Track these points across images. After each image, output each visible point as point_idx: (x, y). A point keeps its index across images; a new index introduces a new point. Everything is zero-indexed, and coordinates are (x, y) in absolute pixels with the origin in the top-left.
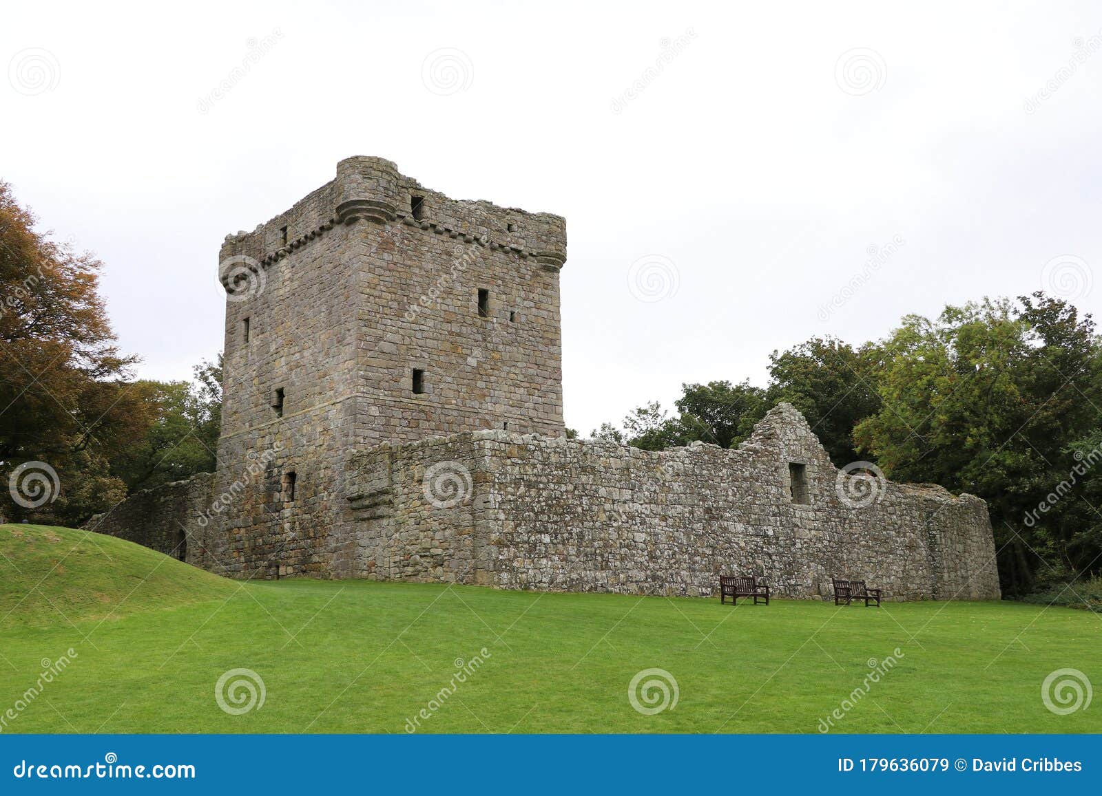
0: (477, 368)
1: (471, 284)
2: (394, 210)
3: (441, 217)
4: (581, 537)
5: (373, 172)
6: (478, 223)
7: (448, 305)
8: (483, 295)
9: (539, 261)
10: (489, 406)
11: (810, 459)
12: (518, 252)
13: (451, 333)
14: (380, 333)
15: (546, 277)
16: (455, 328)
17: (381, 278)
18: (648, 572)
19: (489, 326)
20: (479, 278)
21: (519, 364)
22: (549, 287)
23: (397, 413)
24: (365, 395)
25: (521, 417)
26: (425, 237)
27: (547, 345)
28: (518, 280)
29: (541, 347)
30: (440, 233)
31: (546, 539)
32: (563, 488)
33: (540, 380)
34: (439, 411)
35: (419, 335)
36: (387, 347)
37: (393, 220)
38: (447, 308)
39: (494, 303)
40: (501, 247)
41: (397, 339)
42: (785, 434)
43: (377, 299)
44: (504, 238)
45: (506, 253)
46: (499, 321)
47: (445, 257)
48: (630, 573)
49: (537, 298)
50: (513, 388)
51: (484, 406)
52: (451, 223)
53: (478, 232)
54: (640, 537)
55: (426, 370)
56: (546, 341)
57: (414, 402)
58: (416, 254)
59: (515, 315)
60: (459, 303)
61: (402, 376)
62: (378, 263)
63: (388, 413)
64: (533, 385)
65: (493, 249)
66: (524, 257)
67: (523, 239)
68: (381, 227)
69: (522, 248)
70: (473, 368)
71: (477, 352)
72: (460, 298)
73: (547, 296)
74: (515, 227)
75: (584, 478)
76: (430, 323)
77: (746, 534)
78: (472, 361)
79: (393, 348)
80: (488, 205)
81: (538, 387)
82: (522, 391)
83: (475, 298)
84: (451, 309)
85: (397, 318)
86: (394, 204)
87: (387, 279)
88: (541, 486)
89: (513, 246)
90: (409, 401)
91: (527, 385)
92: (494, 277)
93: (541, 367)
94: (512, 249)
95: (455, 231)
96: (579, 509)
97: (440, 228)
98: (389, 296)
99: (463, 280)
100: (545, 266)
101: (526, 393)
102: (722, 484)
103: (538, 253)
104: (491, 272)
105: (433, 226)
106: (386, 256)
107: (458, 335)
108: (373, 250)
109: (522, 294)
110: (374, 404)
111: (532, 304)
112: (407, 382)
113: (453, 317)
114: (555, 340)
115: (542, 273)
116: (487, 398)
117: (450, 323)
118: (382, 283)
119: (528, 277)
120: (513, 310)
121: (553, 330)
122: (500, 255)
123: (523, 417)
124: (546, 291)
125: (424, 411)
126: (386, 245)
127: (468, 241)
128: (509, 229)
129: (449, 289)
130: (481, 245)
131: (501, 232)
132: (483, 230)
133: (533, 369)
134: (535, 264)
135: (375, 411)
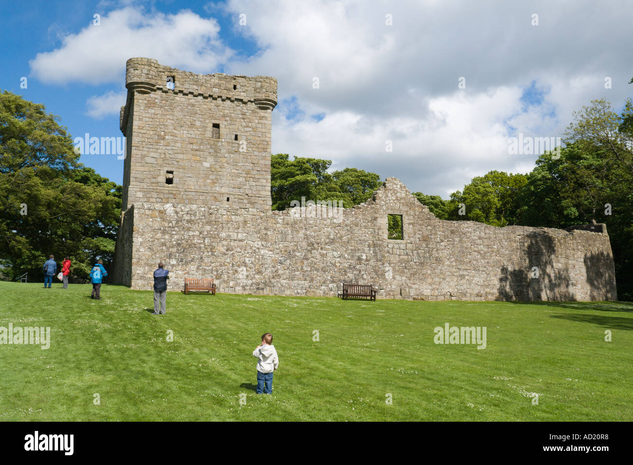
0: (211, 168)
1: (207, 121)
2: (154, 86)
3: (186, 86)
5: (139, 66)
6: (212, 87)
7: (191, 134)
8: (216, 127)
9: (256, 104)
10: (217, 189)
11: (407, 211)
12: (241, 100)
13: (192, 150)
14: (145, 153)
15: (262, 113)
16: (195, 147)
17: (147, 123)
18: (254, 281)
19: (220, 144)
20: (213, 117)
21: (239, 164)
22: (264, 118)
23: (155, 195)
24: (135, 187)
25: (239, 194)
26: (177, 98)
27: (260, 152)
28: (241, 116)
29: (256, 153)
30: (187, 95)
31: (174, 262)
32: (191, 233)
33: (255, 172)
34: (182, 193)
35: (171, 152)
36: (148, 160)
37: (155, 91)
38: (189, 136)
40: (228, 99)
41: (156, 155)
42: (387, 196)
43: (144, 135)
44: (231, 93)
45: (232, 101)
46: (227, 140)
47: (189, 108)
48: (239, 281)
49: (254, 125)
50: (234, 178)
51: (214, 189)
52: (194, 88)
53: (212, 92)
55: (175, 171)
56: (260, 150)
57: (166, 189)
58: (170, 108)
59: (238, 136)
60: (199, 133)
61: (159, 176)
62: (145, 115)
63: (149, 195)
64: (249, 176)
65: (223, 100)
66: (245, 103)
67: (244, 92)
68: (147, 95)
69: (242, 98)
70: (207, 168)
71: (210, 159)
72: (200, 130)
73: (262, 124)
74: (238, 86)
75: (208, 228)
76: (179, 145)
78: (207, 165)
79: (153, 161)
80: (220, 76)
81: (253, 176)
82: (241, 179)
83: (210, 129)
84: (193, 136)
85: (156, 144)
86: (153, 82)
87: (150, 123)
88: (174, 232)
89: (237, 97)
90: (163, 188)
91: (245, 175)
92: (224, 116)
93: (256, 165)
94: (235, 99)
95: (196, 93)
96: (202, 246)
97: (186, 91)
98: (152, 133)
99: (202, 120)
100: (260, 107)
101: (244, 180)
102: (326, 229)
103: (255, 99)
104: (222, 114)
105: (181, 92)
106: (150, 111)
107: (197, 150)
108: (142, 108)
109: (244, 124)
110: (140, 191)
111: (251, 129)
112: (162, 179)
113: (195, 141)
114: (267, 149)
115: (259, 111)
116: (216, 184)
117: (192, 144)
118: (147, 126)
119: (247, 114)
120: (236, 134)
121: (266, 143)
122: (228, 102)
123: (241, 194)
124: (261, 121)
125: (172, 194)
126: (150, 105)
127: (205, 98)
128: (235, 87)
129: (192, 125)
130: (215, 99)
131: (228, 90)
132: (215, 90)
133: (249, 166)
134: (253, 106)
135: (140, 195)
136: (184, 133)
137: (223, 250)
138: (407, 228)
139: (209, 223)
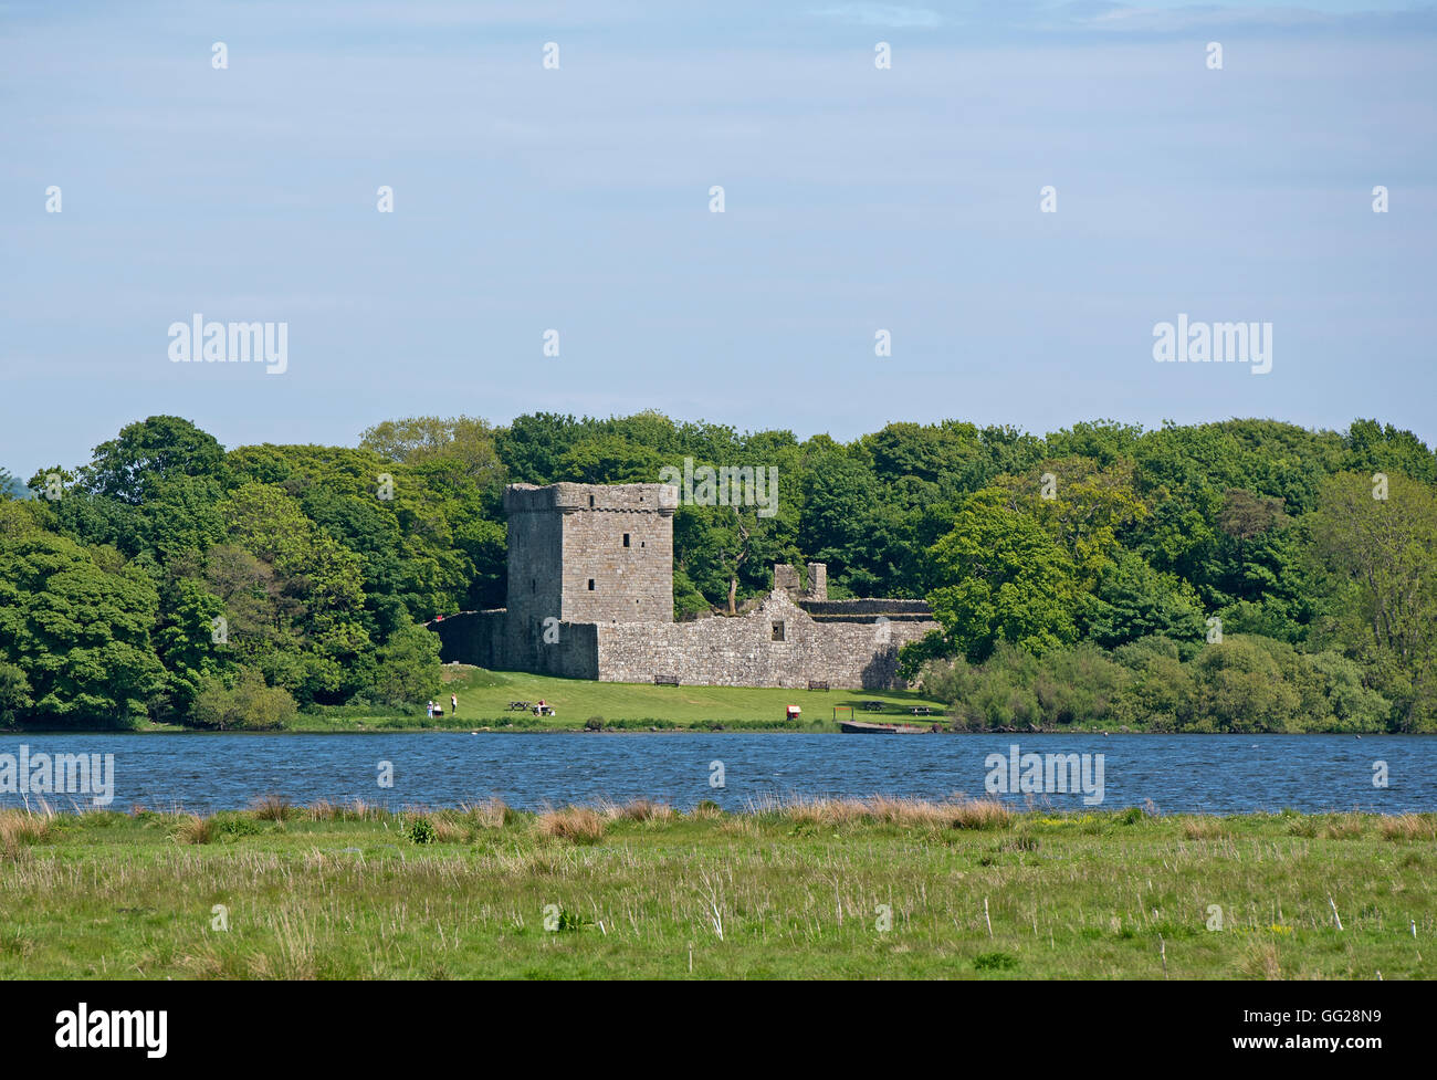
0: (622, 575)
1: (619, 533)
3: (603, 503)
4: (639, 662)
6: (623, 501)
7: (607, 546)
8: (626, 537)
9: (659, 513)
10: (629, 592)
11: (789, 617)
12: (647, 511)
13: (609, 559)
14: (573, 565)
15: (664, 520)
16: (612, 556)
17: (573, 539)
19: (630, 552)
20: (623, 529)
21: (646, 570)
22: (665, 525)
23: (581, 601)
26: (595, 514)
27: (662, 557)
28: (646, 525)
29: (659, 558)
30: (602, 511)
33: (658, 576)
34: (602, 598)
35: (591, 563)
36: (575, 571)
37: (578, 510)
38: (605, 547)
39: (632, 540)
40: (636, 511)
41: (581, 567)
42: (772, 606)
43: (571, 550)
44: (638, 506)
45: (639, 513)
46: (635, 548)
47: (605, 522)
49: (657, 532)
50: (642, 582)
51: (626, 593)
52: (608, 504)
53: (623, 506)
54: (670, 661)
55: (596, 579)
56: (663, 554)
57: (589, 595)
58: (590, 524)
59: (644, 544)
60: (613, 544)
61: (583, 584)
62: (571, 532)
63: (577, 601)
64: (654, 579)
65: (632, 512)
66: (650, 513)
67: (649, 504)
69: (648, 509)
70: (620, 575)
71: (623, 567)
72: (614, 541)
73: (664, 530)
74: (644, 499)
76: (597, 556)
77: (735, 657)
78: (620, 572)
79: (578, 572)
81: (657, 579)
82: (647, 583)
83: (622, 539)
84: (609, 547)
85: (580, 557)
86: (578, 503)
87: (576, 539)
88: (622, 643)
89: (643, 508)
90: (587, 594)
91: (651, 579)
92: (632, 526)
93: (659, 569)
94: (642, 511)
95: (610, 508)
97: (602, 508)
98: (577, 547)
99: (615, 532)
100: (662, 515)
101: (650, 583)
103: (658, 509)
104: (631, 524)
105: (598, 509)
106: (575, 528)
107: (613, 560)
108: (568, 527)
109: (649, 532)
110: (570, 598)
111: (655, 537)
112: (586, 586)
113: (611, 551)
114: (668, 553)
115: (661, 519)
117: (609, 554)
118: (573, 541)
119: (652, 523)
120: (643, 542)
121: (667, 548)
122: (636, 513)
123: (647, 596)
124: (663, 528)
125: (594, 599)
126: (575, 523)
127: (617, 512)
128: (641, 499)
129: (607, 539)
130: (625, 512)
131: (637, 502)
132: (626, 504)
133: (654, 570)
134: (656, 515)
135: (570, 601)
136: (600, 546)
137: (652, 654)
138: (788, 631)
139: (643, 635)
